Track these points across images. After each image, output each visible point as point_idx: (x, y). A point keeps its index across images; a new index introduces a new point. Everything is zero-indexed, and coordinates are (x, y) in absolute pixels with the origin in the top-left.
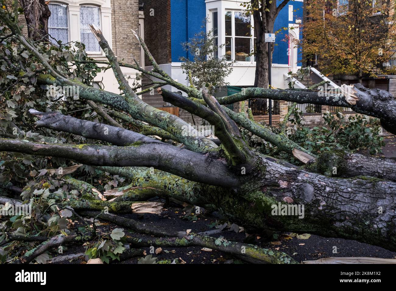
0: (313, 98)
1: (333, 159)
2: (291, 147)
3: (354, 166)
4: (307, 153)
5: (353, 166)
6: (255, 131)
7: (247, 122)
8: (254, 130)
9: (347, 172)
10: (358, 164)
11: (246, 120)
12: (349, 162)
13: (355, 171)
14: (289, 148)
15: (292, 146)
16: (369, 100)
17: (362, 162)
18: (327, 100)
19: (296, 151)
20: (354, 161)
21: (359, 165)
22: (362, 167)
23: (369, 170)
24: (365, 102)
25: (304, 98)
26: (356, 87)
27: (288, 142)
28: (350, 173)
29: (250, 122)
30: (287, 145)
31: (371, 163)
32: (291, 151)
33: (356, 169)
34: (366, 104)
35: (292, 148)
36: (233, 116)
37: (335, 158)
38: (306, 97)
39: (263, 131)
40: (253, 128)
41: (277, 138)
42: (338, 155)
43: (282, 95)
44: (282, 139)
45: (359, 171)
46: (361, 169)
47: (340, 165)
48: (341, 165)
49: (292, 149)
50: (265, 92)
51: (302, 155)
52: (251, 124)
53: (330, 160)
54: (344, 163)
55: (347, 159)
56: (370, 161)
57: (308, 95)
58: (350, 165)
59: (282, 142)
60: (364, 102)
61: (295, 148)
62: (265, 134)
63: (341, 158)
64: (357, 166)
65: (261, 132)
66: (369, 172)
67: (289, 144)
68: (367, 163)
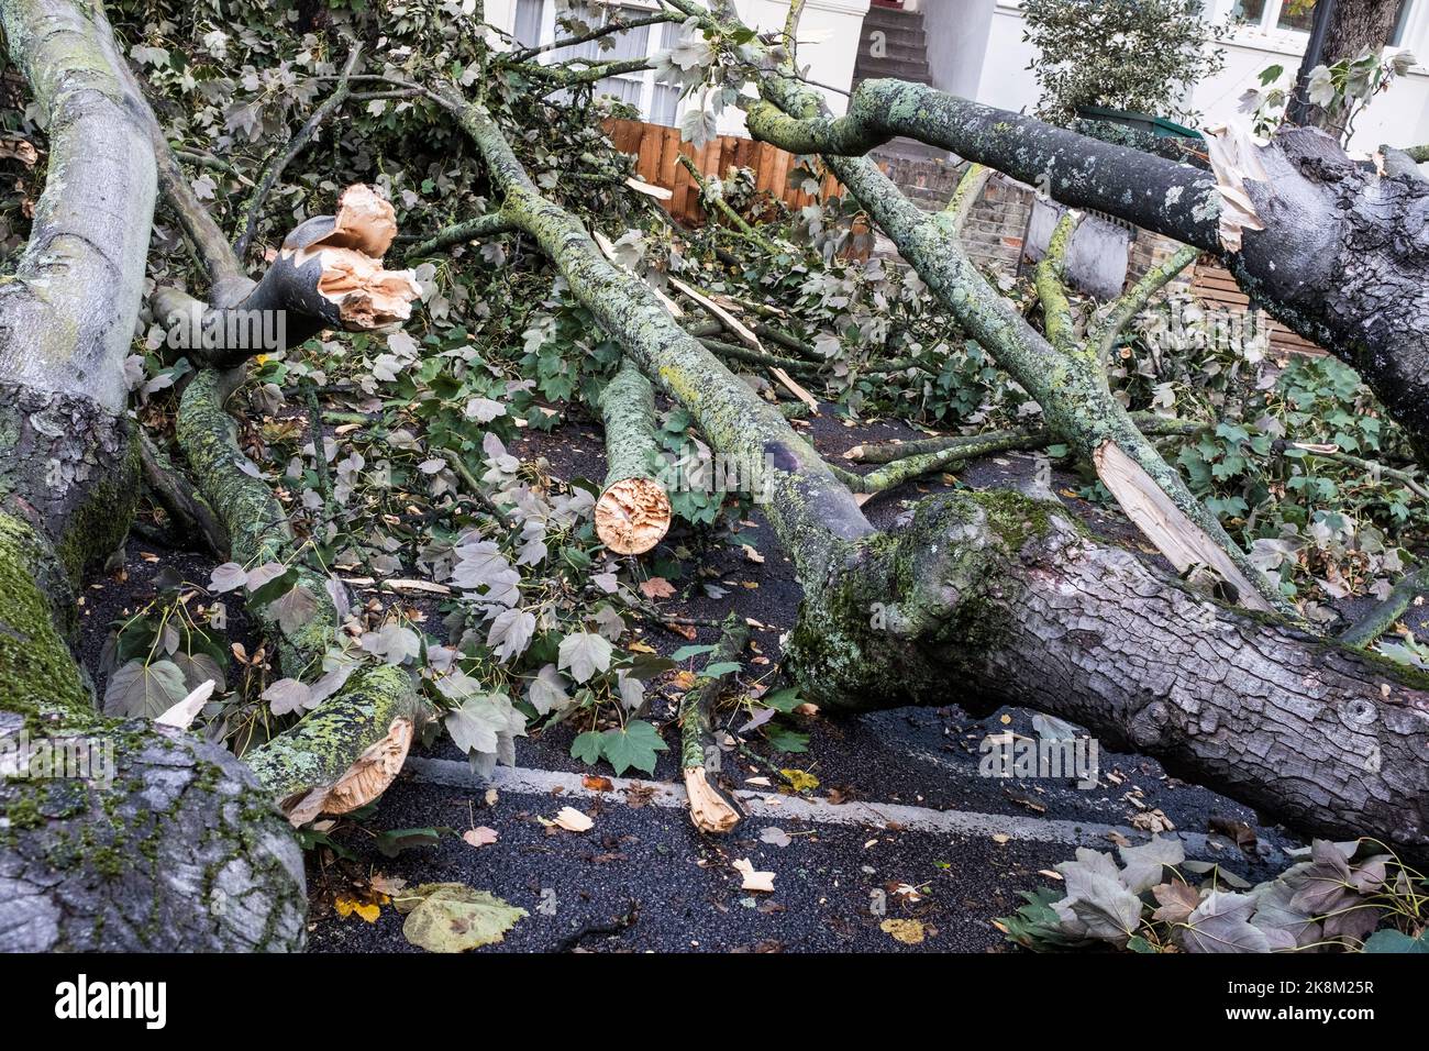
0: (1110, 182)
1: (954, 545)
2: (1096, 430)
3: (1056, 619)
4: (1155, 478)
5: (1050, 616)
6: (965, 313)
7: (942, 263)
8: (965, 305)
9: (1014, 640)
10: (1081, 613)
11: (940, 252)
12: (1035, 588)
13: (1055, 649)
14: (1082, 434)
15: (1100, 426)
16: (1321, 242)
17: (1106, 611)
18: (1168, 203)
19: (1111, 452)
20: (1067, 589)
21: (1085, 624)
22: (1095, 639)
23: (1127, 669)
24: (1292, 251)
25: (1075, 171)
26: (1286, 148)
27: (1090, 403)
28: (1026, 652)
29: (959, 264)
30: (1080, 413)
31: (1157, 634)
32: (1091, 448)
33: (1063, 640)
34: (1296, 263)
35: (1097, 436)
36: (892, 222)
37: (967, 540)
38: (1081, 169)
39: (999, 323)
40: (958, 295)
41: (1049, 367)
42: (994, 526)
43: (992, 140)
44: (1068, 381)
45: (1074, 659)
46: (1084, 651)
47: (981, 589)
48: (989, 593)
49: (1096, 442)
50: (930, 109)
51: (1132, 481)
52: (959, 273)
53: (939, 541)
54: (1006, 582)
55: (1035, 565)
56: (1154, 618)
57: (1092, 159)
58: (1036, 604)
59: (1063, 395)
60: (1285, 246)
61: (1109, 439)
62: (1003, 337)
63: (1007, 547)
64: (1070, 627)
65: (987, 323)
66: (1125, 683)
67: (1092, 411)
68: (1137, 622)
